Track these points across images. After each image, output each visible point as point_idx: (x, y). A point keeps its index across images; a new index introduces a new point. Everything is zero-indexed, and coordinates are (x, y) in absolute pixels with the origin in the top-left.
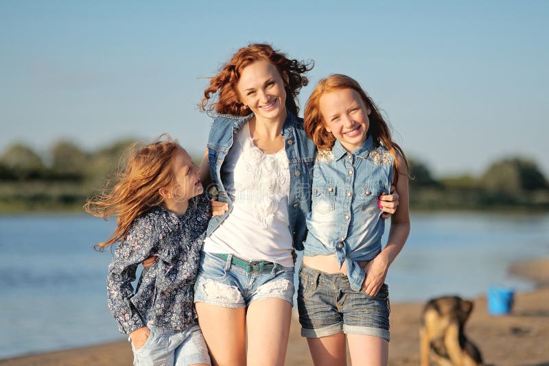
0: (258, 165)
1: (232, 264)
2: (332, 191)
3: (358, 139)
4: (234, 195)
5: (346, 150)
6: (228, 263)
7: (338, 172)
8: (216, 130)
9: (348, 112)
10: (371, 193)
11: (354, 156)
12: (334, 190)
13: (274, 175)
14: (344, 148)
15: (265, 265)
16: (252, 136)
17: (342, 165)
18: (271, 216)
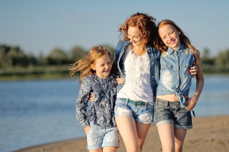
0: (134, 60)
1: (128, 102)
2: (170, 67)
3: (175, 45)
4: (125, 74)
5: (174, 50)
6: (127, 102)
7: (172, 59)
8: (118, 47)
9: (169, 34)
10: (186, 66)
11: (177, 52)
12: (171, 66)
13: (141, 64)
14: (173, 49)
15: (142, 103)
16: (132, 49)
17: (173, 56)
18: (141, 81)
